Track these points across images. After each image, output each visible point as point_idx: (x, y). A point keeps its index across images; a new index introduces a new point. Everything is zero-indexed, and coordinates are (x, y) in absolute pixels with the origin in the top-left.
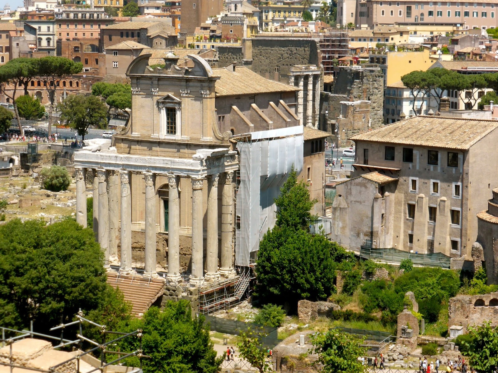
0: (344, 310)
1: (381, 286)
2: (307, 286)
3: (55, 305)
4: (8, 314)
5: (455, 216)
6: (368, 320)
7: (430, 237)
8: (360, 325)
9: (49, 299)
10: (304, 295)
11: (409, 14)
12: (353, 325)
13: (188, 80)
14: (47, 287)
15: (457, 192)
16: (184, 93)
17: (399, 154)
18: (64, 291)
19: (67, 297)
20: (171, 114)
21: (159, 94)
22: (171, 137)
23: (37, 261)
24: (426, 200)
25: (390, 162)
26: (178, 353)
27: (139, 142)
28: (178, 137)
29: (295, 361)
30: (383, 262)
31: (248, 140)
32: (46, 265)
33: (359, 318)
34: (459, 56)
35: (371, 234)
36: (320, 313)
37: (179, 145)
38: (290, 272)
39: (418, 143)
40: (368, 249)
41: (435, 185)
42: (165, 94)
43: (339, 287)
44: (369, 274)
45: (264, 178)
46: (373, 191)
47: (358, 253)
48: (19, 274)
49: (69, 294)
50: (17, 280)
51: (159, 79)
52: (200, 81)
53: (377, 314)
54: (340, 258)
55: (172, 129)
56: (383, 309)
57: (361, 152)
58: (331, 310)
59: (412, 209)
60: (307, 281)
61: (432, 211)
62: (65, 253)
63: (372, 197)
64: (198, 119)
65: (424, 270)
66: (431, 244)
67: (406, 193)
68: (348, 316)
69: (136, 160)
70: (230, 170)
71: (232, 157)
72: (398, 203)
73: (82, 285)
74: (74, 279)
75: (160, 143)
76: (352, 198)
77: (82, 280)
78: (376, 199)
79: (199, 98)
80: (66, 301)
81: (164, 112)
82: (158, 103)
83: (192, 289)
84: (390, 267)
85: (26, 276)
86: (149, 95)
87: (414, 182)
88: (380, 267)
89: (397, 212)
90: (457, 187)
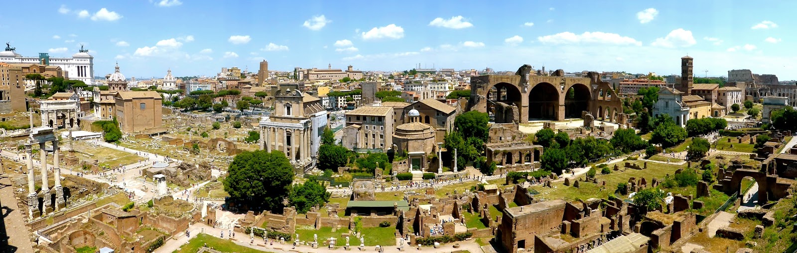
0: (353, 169)
1: (363, 160)
2: (340, 162)
3: (277, 183)
4: (260, 186)
5: (382, 136)
6: (362, 172)
7: (373, 143)
8: (360, 174)
9: (275, 181)
10: (339, 165)
11: (318, 77)
12: (357, 174)
13: (294, 98)
14: (275, 176)
15: (382, 129)
16: (292, 102)
17: (361, 118)
18: (281, 178)
19: (281, 180)
20: (289, 109)
21: (284, 102)
22: (289, 116)
23: (270, 167)
24: (371, 132)
25: (358, 121)
26: (318, 195)
27: (278, 118)
28: (291, 116)
29: (363, 195)
30: (361, 152)
31: (315, 116)
32: (274, 168)
33: (359, 171)
34: (334, 87)
35: (356, 144)
36: (345, 170)
37: (291, 119)
38: (334, 158)
39: (368, 115)
40: (355, 148)
41: (374, 127)
42: (287, 102)
43: (348, 161)
44: (358, 157)
45: (318, 128)
46: (356, 130)
47: (352, 150)
48: (264, 172)
49: (282, 178)
50: (263, 174)
51: (285, 97)
52: (298, 98)
53: (364, 169)
54: (347, 152)
55: (289, 113)
56: (365, 168)
57: (348, 118)
58: (349, 169)
59: (366, 135)
60: (340, 161)
61: (374, 136)
62: (280, 163)
63: (356, 132)
64: (298, 110)
65: (375, 154)
66: (374, 146)
67: (364, 130)
68: (355, 171)
69: (277, 124)
70: (309, 126)
71: (310, 122)
72: (362, 133)
73: (287, 175)
74: (284, 173)
75: (285, 118)
76: (348, 133)
77: (287, 173)
78: (357, 133)
79: (298, 103)
80: (281, 181)
81: (286, 108)
82: (284, 105)
83: (301, 165)
84: (364, 154)
85: (267, 172)
86: (281, 102)
87: (367, 127)
88: (361, 154)
89: (362, 136)
90: (382, 128)
